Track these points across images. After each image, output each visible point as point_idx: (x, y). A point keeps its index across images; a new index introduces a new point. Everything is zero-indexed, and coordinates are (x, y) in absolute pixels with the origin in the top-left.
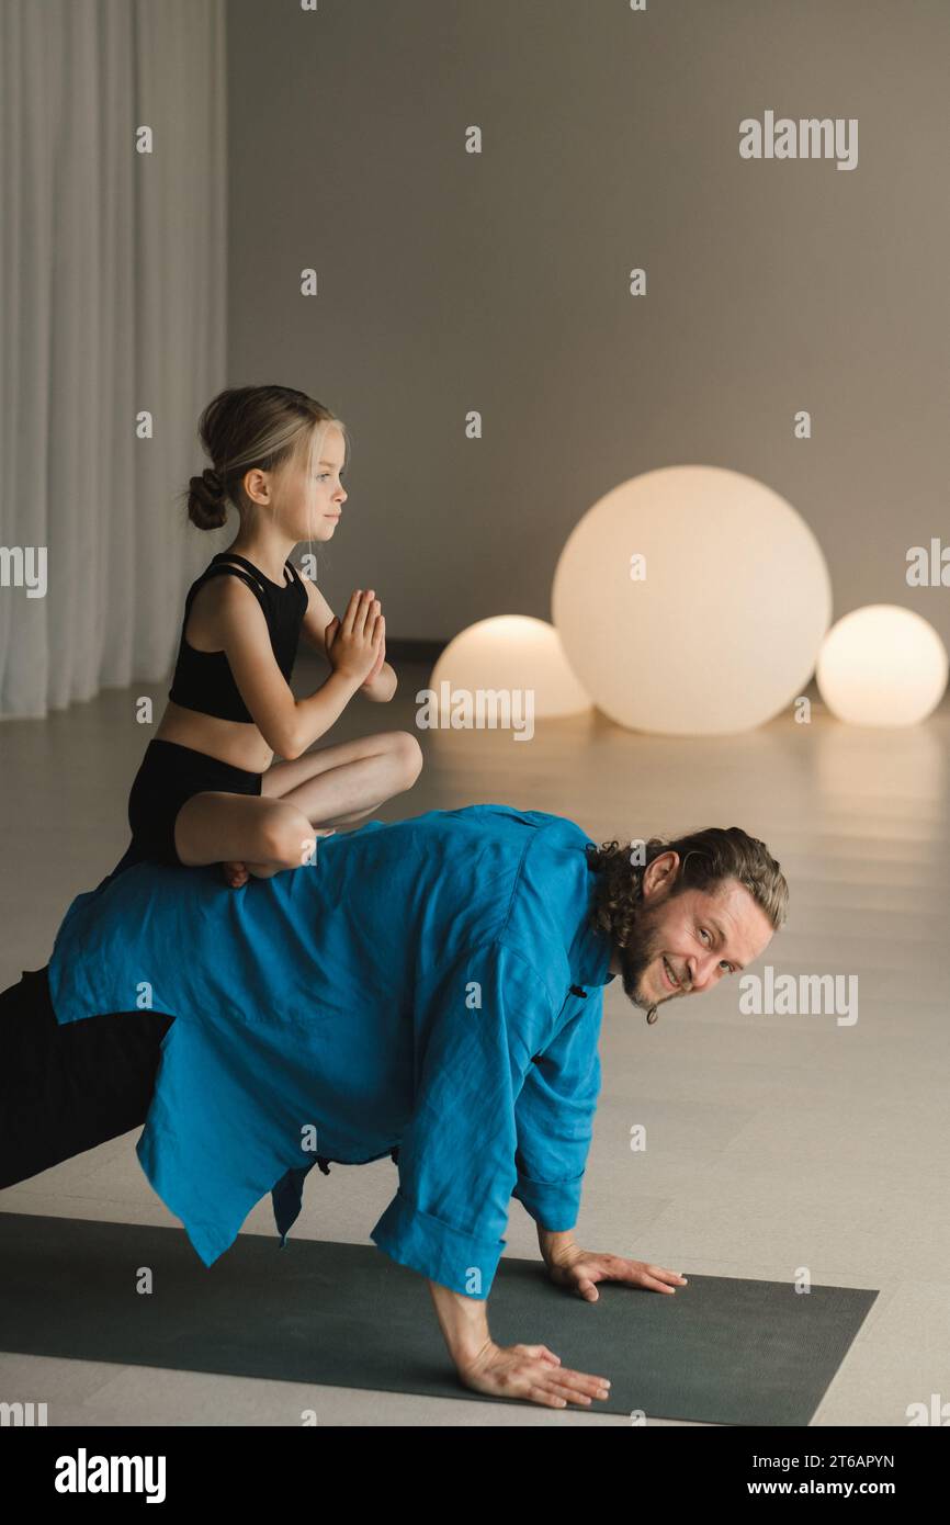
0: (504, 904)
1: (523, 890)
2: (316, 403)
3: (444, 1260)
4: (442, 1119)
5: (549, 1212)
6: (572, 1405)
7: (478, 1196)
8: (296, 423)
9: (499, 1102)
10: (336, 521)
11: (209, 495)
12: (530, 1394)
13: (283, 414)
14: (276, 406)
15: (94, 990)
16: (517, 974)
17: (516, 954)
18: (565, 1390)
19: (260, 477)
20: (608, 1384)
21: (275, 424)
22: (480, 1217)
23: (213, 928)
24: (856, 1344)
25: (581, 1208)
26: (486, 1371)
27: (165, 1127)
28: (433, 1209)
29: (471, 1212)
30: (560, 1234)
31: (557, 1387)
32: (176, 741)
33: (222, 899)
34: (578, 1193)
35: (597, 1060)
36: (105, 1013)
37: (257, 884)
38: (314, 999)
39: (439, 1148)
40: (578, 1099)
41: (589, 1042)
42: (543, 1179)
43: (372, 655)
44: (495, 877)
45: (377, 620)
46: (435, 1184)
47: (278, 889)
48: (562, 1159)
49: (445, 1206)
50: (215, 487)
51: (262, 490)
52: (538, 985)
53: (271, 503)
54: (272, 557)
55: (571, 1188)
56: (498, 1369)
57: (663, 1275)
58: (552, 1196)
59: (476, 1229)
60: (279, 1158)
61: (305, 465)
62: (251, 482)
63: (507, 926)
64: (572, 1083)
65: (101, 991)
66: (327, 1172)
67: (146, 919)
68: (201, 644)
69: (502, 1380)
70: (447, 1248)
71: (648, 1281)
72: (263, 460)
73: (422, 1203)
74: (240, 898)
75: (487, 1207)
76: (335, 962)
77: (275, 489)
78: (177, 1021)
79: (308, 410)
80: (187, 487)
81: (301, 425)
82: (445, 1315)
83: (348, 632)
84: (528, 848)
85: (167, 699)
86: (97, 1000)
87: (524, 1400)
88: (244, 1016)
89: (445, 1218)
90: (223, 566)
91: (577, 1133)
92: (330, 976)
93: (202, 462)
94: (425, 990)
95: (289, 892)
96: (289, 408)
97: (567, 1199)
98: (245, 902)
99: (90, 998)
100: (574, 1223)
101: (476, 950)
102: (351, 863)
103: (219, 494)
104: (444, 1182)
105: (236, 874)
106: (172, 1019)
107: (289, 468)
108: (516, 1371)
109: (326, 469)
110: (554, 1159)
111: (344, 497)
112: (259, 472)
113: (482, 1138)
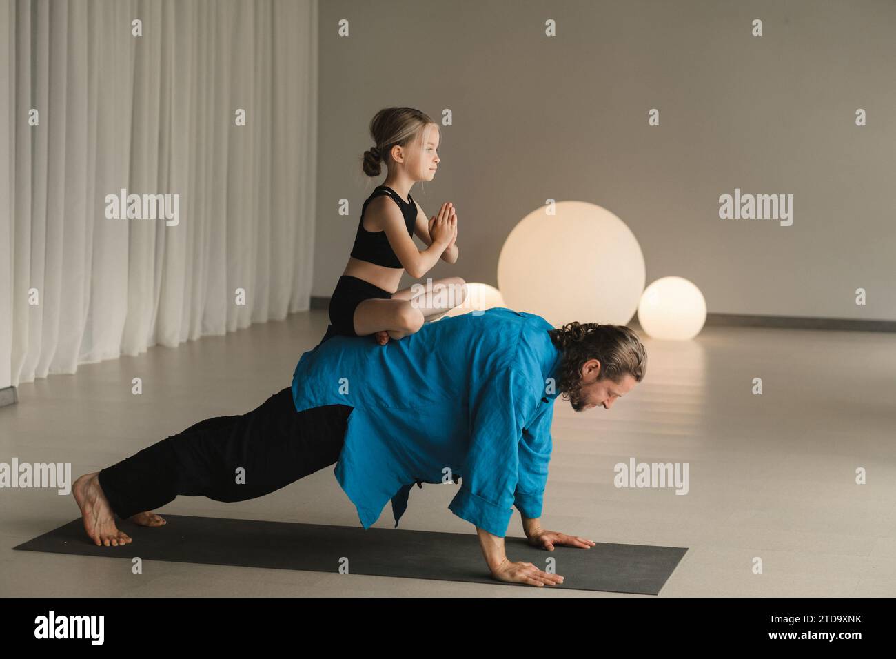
0: (513, 350)
1: (522, 343)
2: (426, 116)
3: (484, 518)
4: (483, 450)
5: (528, 509)
6: (546, 586)
7: (500, 487)
8: (416, 124)
9: (510, 442)
10: (434, 172)
11: (373, 159)
12: (526, 580)
13: (411, 120)
14: (407, 116)
15: (315, 395)
16: (520, 382)
17: (519, 372)
18: (543, 579)
19: (399, 149)
20: (563, 578)
21: (406, 125)
22: (501, 497)
23: (372, 363)
24: (678, 567)
25: (543, 506)
26: (505, 571)
27: (349, 459)
28: (479, 493)
29: (497, 494)
30: (532, 520)
31: (539, 578)
32: (355, 276)
33: (376, 350)
34: (542, 500)
35: (550, 436)
36: (320, 406)
37: (393, 342)
38: (420, 396)
39: (482, 464)
40: (542, 453)
41: (548, 425)
42: (525, 492)
43: (452, 232)
44: (509, 338)
45: (453, 216)
46: (480, 481)
47: (403, 345)
48: (534, 483)
49: (484, 491)
50: (376, 155)
51: (400, 156)
52: (529, 387)
53: (404, 162)
54: (404, 187)
55: (538, 497)
56: (510, 570)
57: (584, 541)
58: (529, 501)
59: (499, 503)
60: (399, 479)
61: (420, 144)
62: (395, 151)
63: (515, 360)
64: (538, 447)
65: (318, 395)
66: (421, 487)
67: (340, 361)
68: (371, 228)
69: (513, 575)
70: (485, 511)
71: (577, 543)
72: (401, 140)
73: (474, 490)
74: (385, 350)
75: (504, 491)
76: (431, 378)
77: (406, 155)
78: (354, 410)
79: (423, 119)
80: (363, 156)
81: (418, 125)
82: (485, 545)
83: (440, 223)
84: (523, 325)
85: (350, 257)
86: (316, 399)
87: (524, 583)
88: (388, 406)
89: (485, 497)
90: (381, 192)
91: (542, 470)
92: (428, 384)
93: (370, 143)
94: (475, 390)
95: (408, 347)
96: (413, 117)
97: (536, 502)
98: (387, 352)
99: (313, 399)
100: (540, 515)
101: (500, 370)
102: (438, 332)
103: (378, 159)
104: (484, 480)
105: (383, 338)
106: (353, 408)
107: (413, 145)
108: (519, 571)
109: (430, 146)
110: (530, 482)
111: (439, 160)
112: (399, 147)
113: (502, 459)
